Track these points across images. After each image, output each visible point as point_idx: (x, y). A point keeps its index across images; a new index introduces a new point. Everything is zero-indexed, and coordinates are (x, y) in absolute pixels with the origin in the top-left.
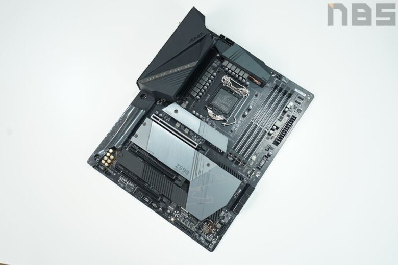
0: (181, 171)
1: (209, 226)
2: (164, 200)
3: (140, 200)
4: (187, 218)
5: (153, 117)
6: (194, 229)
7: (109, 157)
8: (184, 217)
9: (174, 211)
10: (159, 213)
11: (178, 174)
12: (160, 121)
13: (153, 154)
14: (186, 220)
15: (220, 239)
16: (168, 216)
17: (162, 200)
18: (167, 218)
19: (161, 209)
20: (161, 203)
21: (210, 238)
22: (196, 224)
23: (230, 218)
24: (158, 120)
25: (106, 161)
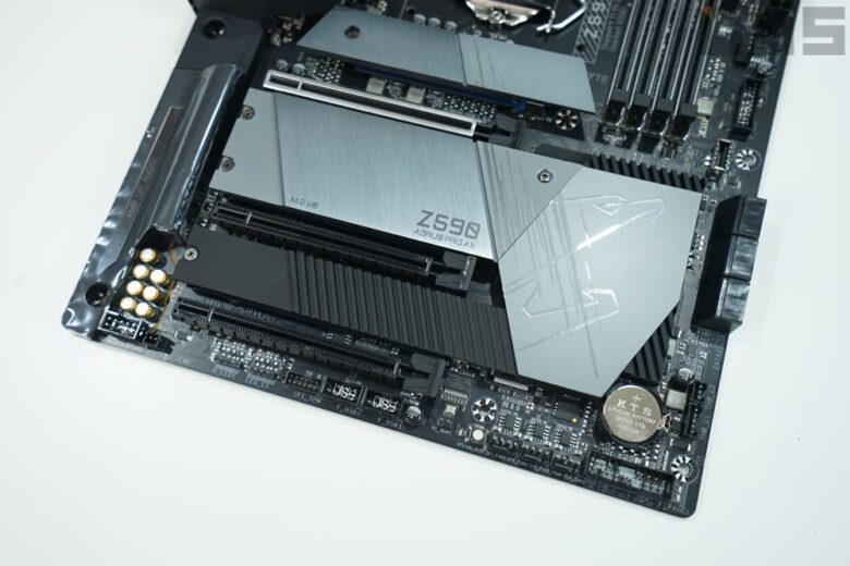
0: (446, 233)
1: (639, 411)
2: (418, 362)
3: (322, 406)
4: (533, 414)
5: (274, 80)
6: (578, 447)
7: (147, 281)
8: (522, 412)
9: (471, 401)
10: (412, 428)
11: (437, 252)
12: (305, 87)
13: (315, 205)
14: (533, 421)
15: (702, 451)
16: (454, 429)
17: (408, 371)
18: (451, 442)
19: (415, 410)
20: (408, 382)
21: (660, 460)
22: (578, 425)
23: (705, 355)
24: (294, 85)
25: (139, 297)
